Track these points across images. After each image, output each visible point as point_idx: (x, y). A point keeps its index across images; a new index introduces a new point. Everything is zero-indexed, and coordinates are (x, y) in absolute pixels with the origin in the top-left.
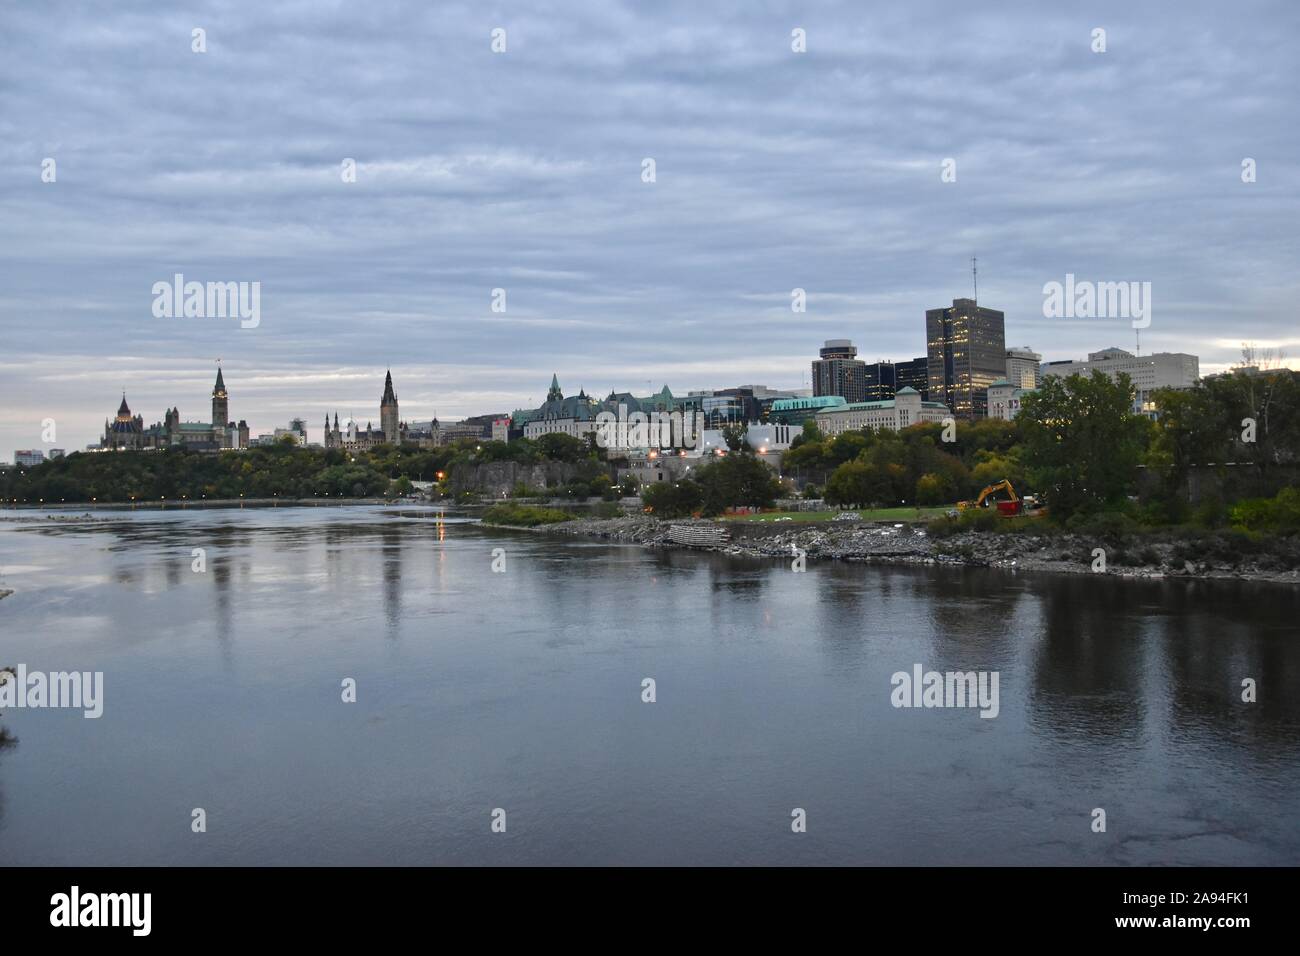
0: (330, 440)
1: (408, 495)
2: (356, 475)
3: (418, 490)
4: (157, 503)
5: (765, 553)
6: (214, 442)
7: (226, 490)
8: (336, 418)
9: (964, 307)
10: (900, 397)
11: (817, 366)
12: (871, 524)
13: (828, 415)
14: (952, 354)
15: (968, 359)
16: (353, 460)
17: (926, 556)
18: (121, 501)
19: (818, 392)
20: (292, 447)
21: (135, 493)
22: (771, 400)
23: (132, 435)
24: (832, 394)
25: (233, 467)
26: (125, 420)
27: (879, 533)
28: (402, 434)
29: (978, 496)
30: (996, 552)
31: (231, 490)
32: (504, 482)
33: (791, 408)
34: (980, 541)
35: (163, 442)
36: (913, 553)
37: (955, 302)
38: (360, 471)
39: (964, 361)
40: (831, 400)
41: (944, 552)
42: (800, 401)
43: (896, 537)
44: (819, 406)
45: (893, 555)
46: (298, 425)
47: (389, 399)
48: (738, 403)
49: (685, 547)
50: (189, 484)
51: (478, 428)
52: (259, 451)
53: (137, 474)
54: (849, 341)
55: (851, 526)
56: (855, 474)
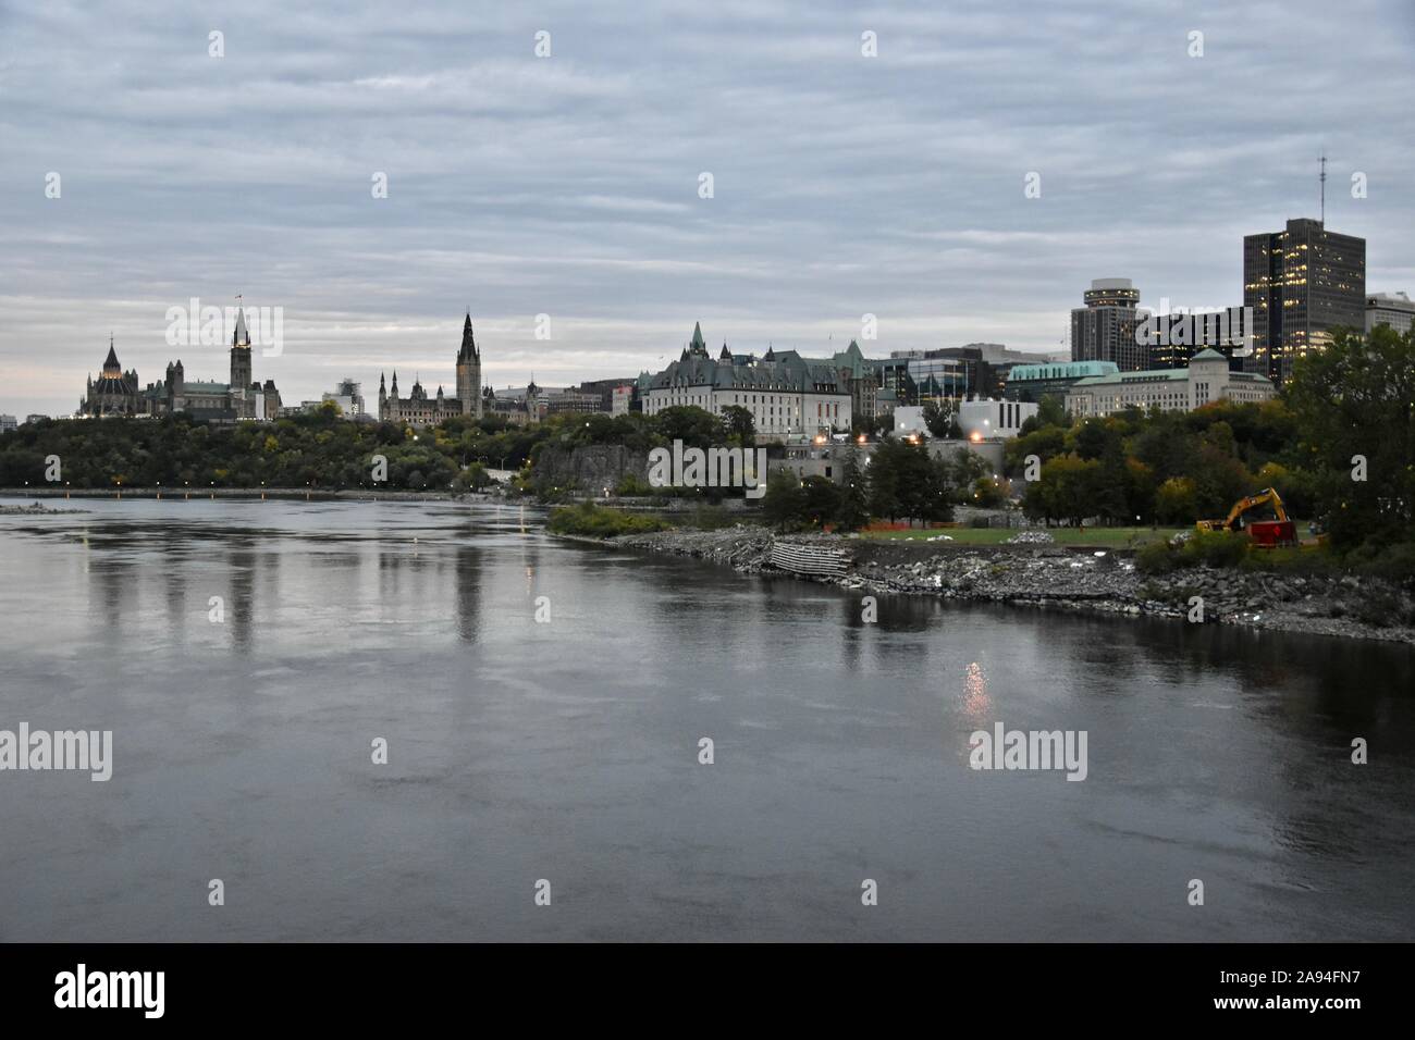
0: (385, 409)
1: (480, 489)
2: (413, 459)
3: (495, 482)
4: (149, 491)
5: (895, 588)
6: (230, 409)
7: (242, 476)
8: (395, 378)
9: (1303, 230)
10: (1198, 365)
11: (1078, 316)
12: (1058, 551)
13: (1089, 389)
14: (1281, 302)
15: (1305, 308)
16: (416, 438)
17: (1128, 601)
18: (104, 486)
19: (1079, 355)
20: (333, 418)
21: (122, 477)
22: (1008, 366)
23: (122, 398)
24: (1099, 357)
25: (253, 444)
26: (111, 376)
27: (1067, 564)
28: (486, 404)
29: (1229, 513)
30: (1234, 599)
31: (249, 475)
32: (606, 474)
33: (1037, 377)
34: (1213, 581)
35: (162, 407)
36: (1109, 597)
37: (1289, 223)
38: (421, 453)
39: (1299, 312)
40: (1095, 367)
41: (1155, 597)
42: (1050, 367)
43: (1090, 571)
44: (1078, 374)
45: (1078, 598)
46: (349, 389)
47: (469, 354)
48: (959, 368)
49: (791, 576)
50: (194, 465)
51: (594, 398)
52: (290, 424)
53: (126, 453)
54: (1129, 281)
55: (1030, 552)
56: (1070, 474)
